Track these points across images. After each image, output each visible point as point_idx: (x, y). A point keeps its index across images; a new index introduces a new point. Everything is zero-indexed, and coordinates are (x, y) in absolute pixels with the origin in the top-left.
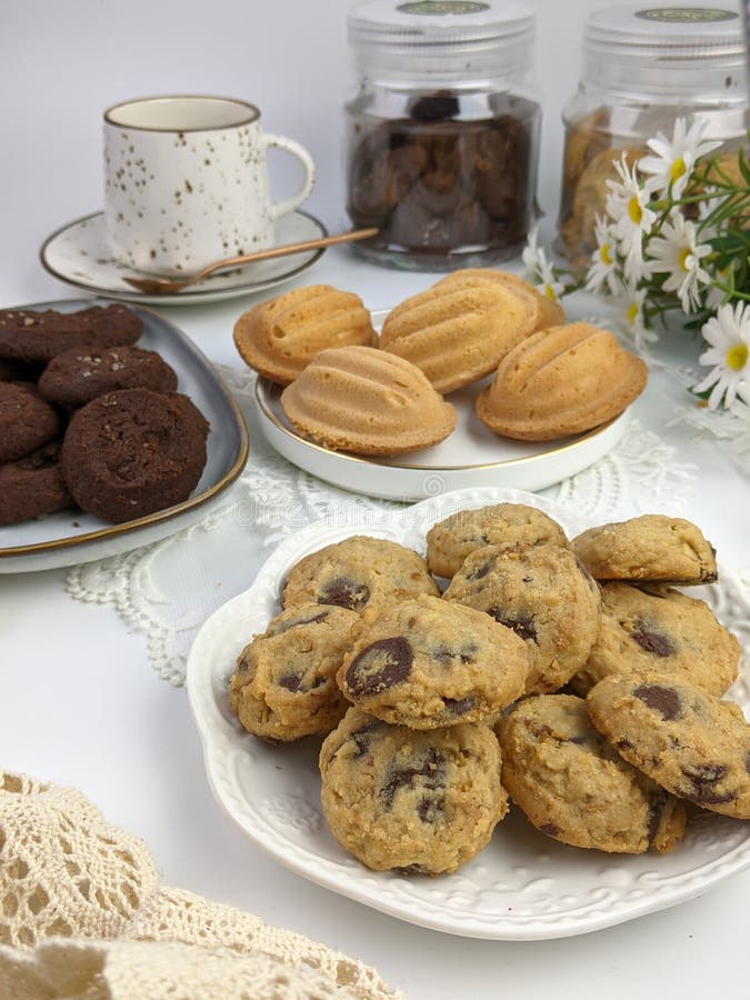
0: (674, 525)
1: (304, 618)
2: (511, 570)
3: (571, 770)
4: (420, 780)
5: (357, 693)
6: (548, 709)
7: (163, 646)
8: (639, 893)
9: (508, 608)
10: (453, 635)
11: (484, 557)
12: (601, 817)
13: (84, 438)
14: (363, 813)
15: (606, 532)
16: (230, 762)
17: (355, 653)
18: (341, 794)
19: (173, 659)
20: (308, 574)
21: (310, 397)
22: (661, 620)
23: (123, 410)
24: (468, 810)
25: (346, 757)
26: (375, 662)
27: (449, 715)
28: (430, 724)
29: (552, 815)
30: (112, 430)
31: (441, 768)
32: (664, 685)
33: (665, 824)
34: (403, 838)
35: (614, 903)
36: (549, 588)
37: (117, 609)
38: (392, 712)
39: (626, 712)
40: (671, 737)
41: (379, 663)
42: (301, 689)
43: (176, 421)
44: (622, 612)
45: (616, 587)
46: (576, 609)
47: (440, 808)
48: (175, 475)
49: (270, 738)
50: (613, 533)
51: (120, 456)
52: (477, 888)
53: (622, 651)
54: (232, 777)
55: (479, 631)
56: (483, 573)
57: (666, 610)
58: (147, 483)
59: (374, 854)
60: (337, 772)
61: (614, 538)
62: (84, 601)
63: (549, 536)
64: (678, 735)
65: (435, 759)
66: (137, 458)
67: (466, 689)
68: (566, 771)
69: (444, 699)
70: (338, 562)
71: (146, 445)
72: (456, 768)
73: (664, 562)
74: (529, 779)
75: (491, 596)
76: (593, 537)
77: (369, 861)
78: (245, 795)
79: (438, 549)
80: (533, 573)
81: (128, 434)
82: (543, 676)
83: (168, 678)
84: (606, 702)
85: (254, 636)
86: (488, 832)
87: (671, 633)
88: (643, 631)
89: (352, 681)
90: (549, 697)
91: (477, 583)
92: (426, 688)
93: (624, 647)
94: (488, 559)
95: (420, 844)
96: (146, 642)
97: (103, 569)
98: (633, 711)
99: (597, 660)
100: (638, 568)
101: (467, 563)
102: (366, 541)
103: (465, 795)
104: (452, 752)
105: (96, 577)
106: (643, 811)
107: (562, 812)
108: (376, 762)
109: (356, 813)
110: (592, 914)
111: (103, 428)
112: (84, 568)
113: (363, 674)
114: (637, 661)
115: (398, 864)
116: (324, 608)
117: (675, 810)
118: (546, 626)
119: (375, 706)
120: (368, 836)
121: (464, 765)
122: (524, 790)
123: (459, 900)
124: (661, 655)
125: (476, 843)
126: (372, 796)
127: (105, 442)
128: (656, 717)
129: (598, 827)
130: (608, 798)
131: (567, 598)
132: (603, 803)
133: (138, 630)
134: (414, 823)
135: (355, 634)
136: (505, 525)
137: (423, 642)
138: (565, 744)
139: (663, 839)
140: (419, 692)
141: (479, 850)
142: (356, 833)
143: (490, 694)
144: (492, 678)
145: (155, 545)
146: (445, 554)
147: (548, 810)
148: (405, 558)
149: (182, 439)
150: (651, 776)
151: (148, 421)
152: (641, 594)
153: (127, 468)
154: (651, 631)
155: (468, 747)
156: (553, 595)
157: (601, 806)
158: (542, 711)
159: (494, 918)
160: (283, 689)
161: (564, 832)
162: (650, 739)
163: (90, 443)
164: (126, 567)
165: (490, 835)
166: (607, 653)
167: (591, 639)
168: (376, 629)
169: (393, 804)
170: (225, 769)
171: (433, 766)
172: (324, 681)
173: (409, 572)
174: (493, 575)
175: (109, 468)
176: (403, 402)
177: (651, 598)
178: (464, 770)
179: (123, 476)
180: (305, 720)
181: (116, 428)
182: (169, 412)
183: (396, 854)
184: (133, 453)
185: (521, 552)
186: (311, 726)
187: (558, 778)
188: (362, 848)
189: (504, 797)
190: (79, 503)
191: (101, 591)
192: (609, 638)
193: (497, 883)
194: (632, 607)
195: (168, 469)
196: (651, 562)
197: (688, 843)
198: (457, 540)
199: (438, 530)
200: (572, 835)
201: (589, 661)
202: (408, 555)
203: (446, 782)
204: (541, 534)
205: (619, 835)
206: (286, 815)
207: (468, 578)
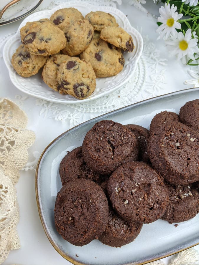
9: (68, 34)
10: (46, 35)
17: (27, 34)
26: (29, 37)
27: (38, 53)
28: (34, 54)
38: (28, 49)
67: (43, 48)
69: (38, 49)
80: (78, 28)
87: (103, 57)
88: (98, 54)
92: (35, 46)
93: (92, 55)
113: (26, 39)
114: (92, 59)
137: (39, 35)
143: (48, 51)
171: (25, 57)
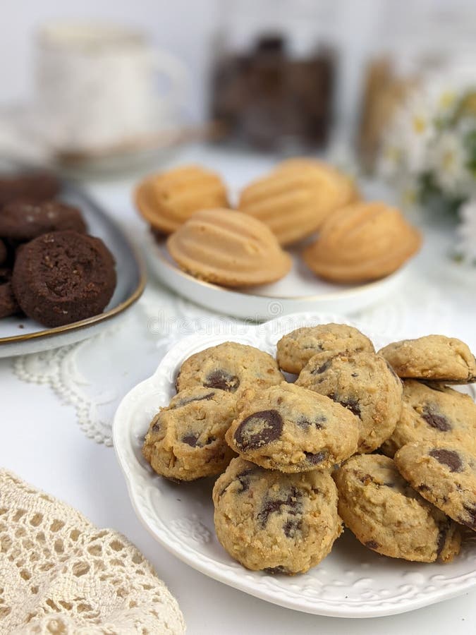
0: (451, 342)
1: (197, 396)
2: (342, 368)
3: (387, 504)
4: (286, 508)
5: (244, 447)
6: (368, 464)
7: (88, 415)
8: (432, 588)
9: (341, 394)
10: (310, 410)
11: (323, 359)
12: (408, 537)
13: (31, 265)
14: (246, 530)
15: (406, 345)
16: (147, 495)
17: (241, 421)
18: (229, 517)
19: (95, 424)
20: (196, 367)
21: (190, 243)
22: (442, 406)
23: (59, 246)
24: (318, 529)
25: (233, 491)
26: (256, 426)
27: (308, 463)
28: (295, 469)
29: (374, 534)
30: (51, 260)
31: (300, 501)
32: (449, 449)
33: (448, 543)
34: (274, 547)
35: (416, 594)
36: (369, 381)
37: (52, 388)
38: (269, 461)
39: (425, 465)
40: (456, 483)
41: (259, 427)
42: (199, 445)
43: (96, 256)
44: (414, 400)
45: (410, 383)
46: (388, 396)
47: (298, 528)
48: (96, 294)
49: (175, 479)
50: (411, 346)
51: (56, 279)
52: (322, 584)
53: (416, 426)
54: (149, 504)
55: (326, 408)
56: (322, 370)
57: (445, 399)
58: (75, 299)
59: (253, 558)
60: (227, 502)
61: (411, 349)
62: (28, 381)
63: (364, 347)
64: (460, 482)
65: (295, 494)
66: (69, 280)
67: (320, 446)
68: (384, 505)
69: (305, 452)
70: (217, 359)
71: (75, 272)
72: (310, 501)
73: (445, 367)
74: (358, 510)
75: (328, 385)
76: (396, 348)
77: (249, 563)
78: (158, 516)
79: (286, 354)
80: (358, 371)
81: (62, 263)
82: (365, 441)
83: (93, 437)
84: (410, 459)
85: (160, 408)
86: (330, 545)
87: (448, 415)
88: (430, 414)
89: (239, 438)
90: (368, 455)
91: (318, 376)
92: (293, 445)
93: (417, 424)
94: (326, 360)
95: (285, 551)
96: (75, 411)
97: (41, 359)
98: (430, 466)
99: (400, 432)
100: (427, 370)
101: (311, 362)
102: (236, 345)
103: (316, 520)
104: (306, 490)
105: (35, 365)
106: (436, 532)
107: (381, 533)
108: (255, 495)
109: (241, 529)
110: (403, 601)
111: (44, 258)
112: (26, 358)
113: (247, 434)
114: (426, 433)
115: (268, 565)
116: (211, 390)
117: (454, 533)
118: (368, 406)
119: (257, 455)
120: (249, 546)
121: (315, 499)
122: (354, 517)
123: (311, 591)
124: (442, 430)
125: (322, 553)
126: (252, 519)
127: (45, 268)
128: (446, 470)
129: (405, 543)
130: (413, 524)
131: (382, 388)
132: (409, 527)
133: (69, 403)
134: (281, 537)
135: (239, 407)
136: (334, 338)
137: (289, 414)
138: (382, 487)
139: (447, 553)
140: (289, 447)
141: (323, 558)
142: (241, 543)
143: (336, 450)
144: (337, 440)
145: (77, 344)
146: (291, 356)
147: (371, 531)
148: (263, 358)
149: (101, 269)
150: (442, 509)
151: (77, 254)
152: (428, 389)
153: (61, 288)
154: (435, 414)
155: (318, 486)
156: (373, 386)
157: (408, 529)
158: (364, 465)
159: (338, 603)
160: (185, 444)
161: (381, 546)
162: (442, 484)
163: (34, 268)
164: (57, 358)
165: (331, 547)
166: (406, 427)
167: (397, 417)
168: (254, 404)
169: (267, 524)
170: (144, 498)
171: (294, 499)
172: (214, 440)
173: (266, 368)
174: (330, 371)
175: (48, 287)
176: (256, 250)
177: (434, 392)
178: (314, 503)
179: (58, 293)
180: (201, 467)
181: (53, 259)
182: (92, 249)
183: (269, 559)
184: (66, 277)
185: (350, 356)
186: (204, 471)
187: (378, 510)
188: (244, 554)
189: (340, 522)
190: (25, 311)
191: (40, 374)
192: (408, 418)
193: (334, 580)
194: (423, 397)
195: (90, 290)
196: (435, 366)
197: (463, 556)
198: (300, 347)
199: (285, 340)
200: (387, 548)
201: (395, 433)
202: (264, 357)
203: (303, 510)
204: (358, 345)
205: (419, 550)
206: (187, 531)
207: (312, 373)
